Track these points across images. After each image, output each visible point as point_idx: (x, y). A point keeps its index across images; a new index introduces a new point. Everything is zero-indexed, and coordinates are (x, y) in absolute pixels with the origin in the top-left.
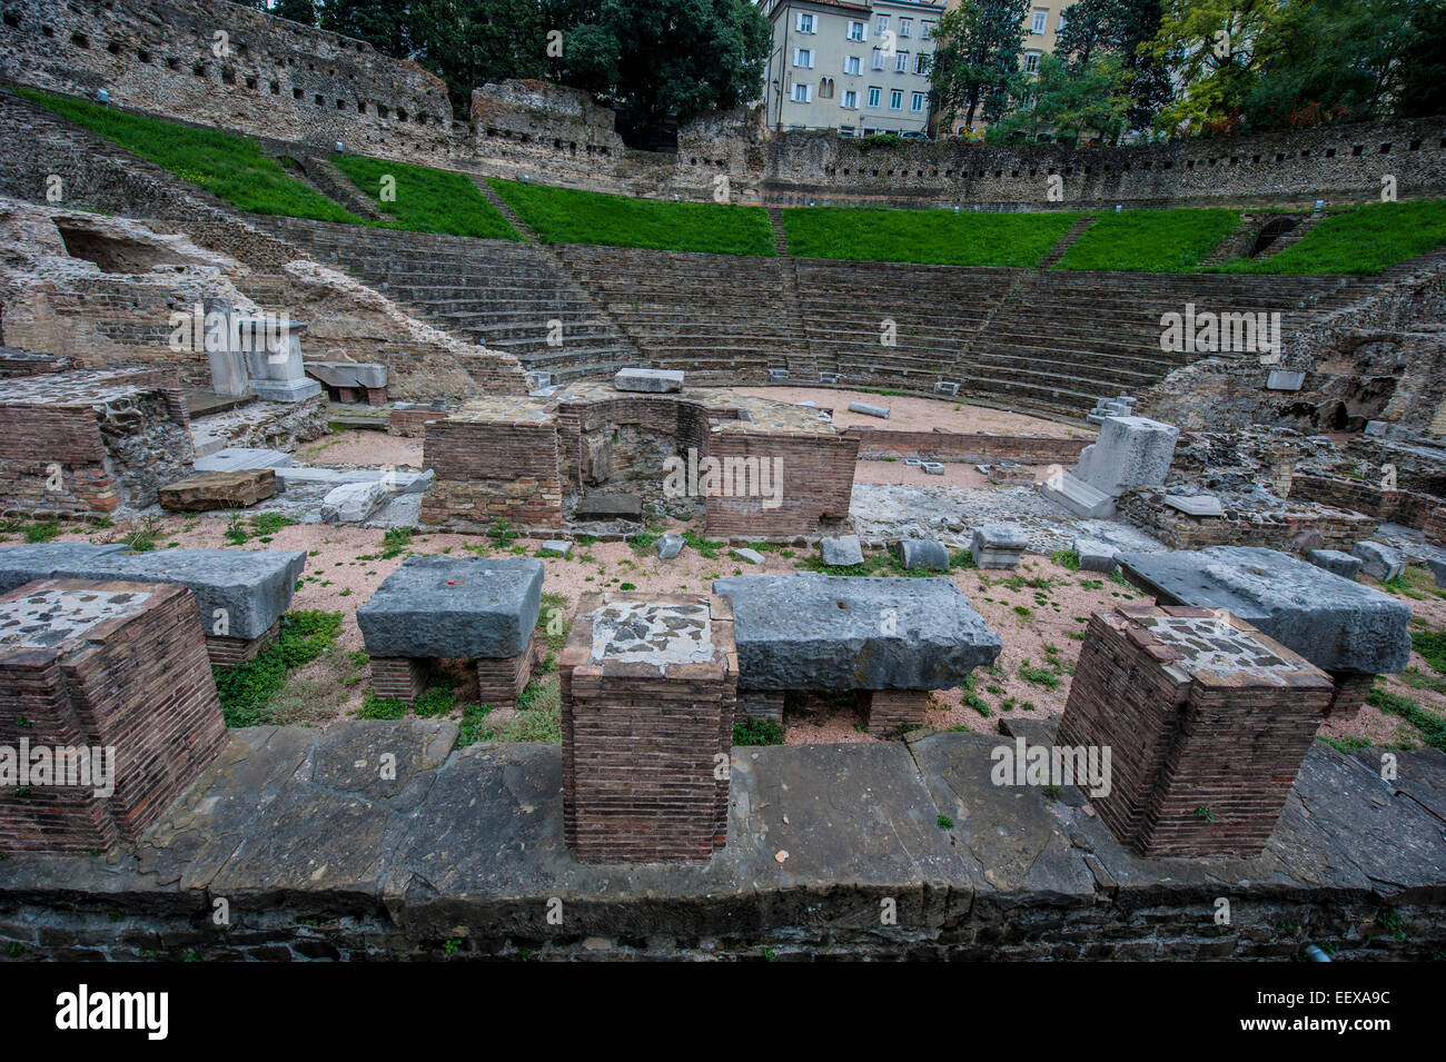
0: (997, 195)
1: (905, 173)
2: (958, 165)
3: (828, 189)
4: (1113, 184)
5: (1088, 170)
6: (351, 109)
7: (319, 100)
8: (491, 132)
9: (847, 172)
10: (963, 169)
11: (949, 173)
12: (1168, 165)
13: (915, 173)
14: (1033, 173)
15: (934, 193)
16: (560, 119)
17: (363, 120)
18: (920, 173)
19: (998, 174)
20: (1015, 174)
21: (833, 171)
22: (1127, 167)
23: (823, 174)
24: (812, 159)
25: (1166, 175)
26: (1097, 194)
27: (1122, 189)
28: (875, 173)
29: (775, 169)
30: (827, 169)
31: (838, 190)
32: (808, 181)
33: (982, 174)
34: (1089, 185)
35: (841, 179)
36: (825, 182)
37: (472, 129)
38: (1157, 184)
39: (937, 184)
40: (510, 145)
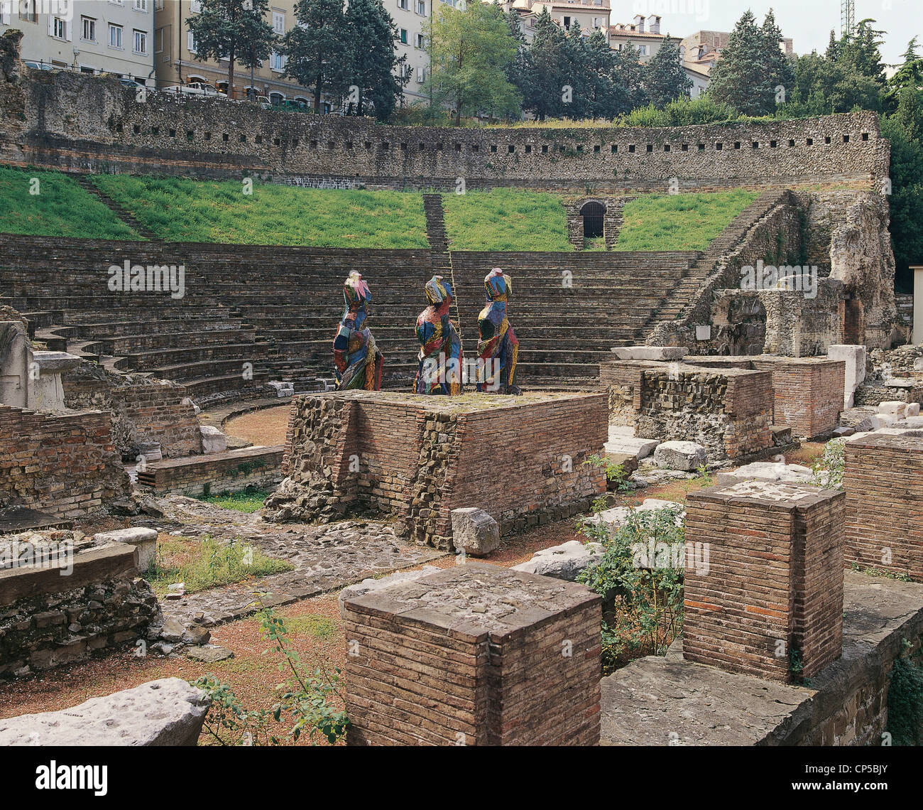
1: (208, 136)
2: (268, 131)
3: (114, 148)
5: (404, 146)
10: (274, 136)
11: (259, 140)
12: (476, 149)
13: (220, 136)
14: (350, 145)
18: (225, 137)
19: (314, 144)
20: (331, 145)
21: (120, 129)
22: (440, 147)
23: (105, 129)
24: (91, 110)
25: (476, 158)
26: (417, 172)
28: (172, 133)
29: (42, 118)
30: (110, 123)
32: (89, 137)
33: (296, 142)
34: (408, 162)
35: (128, 137)
36: (110, 140)
39: (245, 151)
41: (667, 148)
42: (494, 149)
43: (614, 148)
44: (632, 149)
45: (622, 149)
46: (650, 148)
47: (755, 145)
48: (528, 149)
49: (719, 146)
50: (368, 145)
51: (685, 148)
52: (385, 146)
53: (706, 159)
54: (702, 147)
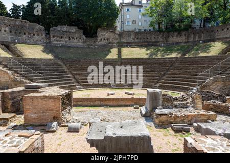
0: (173, 41)
1: (151, 38)
2: (163, 35)
3: (133, 43)
4: (200, 37)
5: (194, 34)
6: (23, 34)
7: (15, 32)
8: (54, 37)
9: (137, 39)
11: (161, 37)
12: (212, 31)
14: (181, 36)
15: (158, 42)
16: (70, 32)
17: (24, 36)
18: (154, 38)
19: (173, 37)
20: (177, 36)
21: (134, 39)
22: (202, 32)
24: (129, 37)
25: (212, 33)
26: (197, 39)
27: (202, 37)
29: (120, 39)
30: (132, 38)
31: (136, 43)
32: (128, 41)
33: (169, 37)
34: (195, 37)
35: (137, 41)
36: (133, 41)
37: (50, 36)
38: (210, 36)
39: (159, 40)
40: (58, 39)
42: (218, 30)
48: (228, 29)
50: (185, 35)
52: (189, 34)
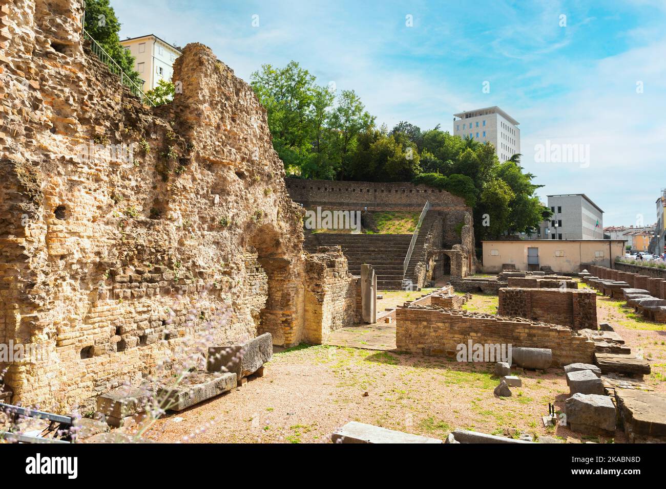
41: (382, 191)
42: (311, 188)
43: (361, 190)
44: (368, 191)
45: (364, 191)
46: (375, 191)
47: (418, 191)
48: (326, 189)
49: (404, 191)
51: (390, 191)
53: (398, 196)
54: (396, 191)
